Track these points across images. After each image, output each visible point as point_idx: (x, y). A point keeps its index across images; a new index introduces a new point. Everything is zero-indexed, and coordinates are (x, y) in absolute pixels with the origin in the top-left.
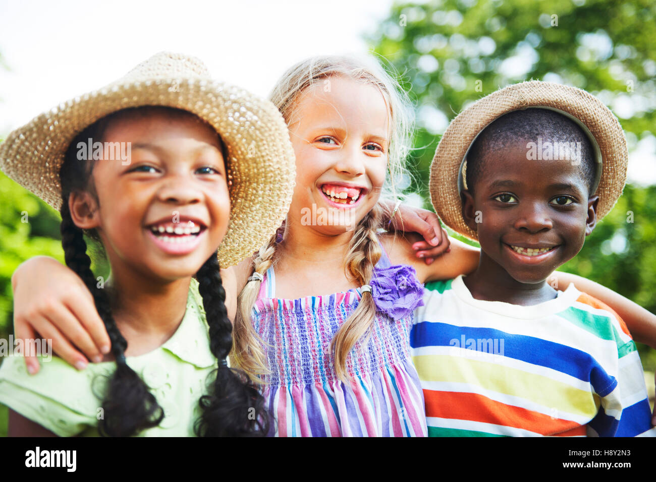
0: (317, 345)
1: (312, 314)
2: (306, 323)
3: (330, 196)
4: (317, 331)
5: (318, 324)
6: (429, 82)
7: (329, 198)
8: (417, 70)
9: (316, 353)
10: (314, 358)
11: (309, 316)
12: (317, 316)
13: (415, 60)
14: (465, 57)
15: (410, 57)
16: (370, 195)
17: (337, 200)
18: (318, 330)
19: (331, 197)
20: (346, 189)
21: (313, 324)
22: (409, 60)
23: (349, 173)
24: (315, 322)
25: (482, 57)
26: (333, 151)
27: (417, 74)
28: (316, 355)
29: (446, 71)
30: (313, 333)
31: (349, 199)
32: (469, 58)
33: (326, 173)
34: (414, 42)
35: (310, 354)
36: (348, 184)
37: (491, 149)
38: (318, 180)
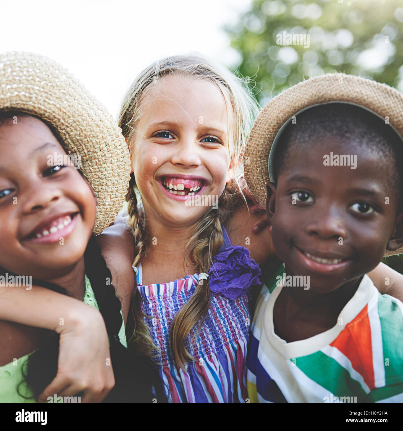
0: (164, 331)
1: (157, 302)
2: (152, 311)
3: (169, 188)
4: (162, 317)
5: (164, 311)
6: (289, 74)
7: (168, 190)
8: (277, 62)
9: (163, 339)
10: (161, 344)
11: (154, 304)
12: (163, 303)
13: (275, 52)
14: (324, 50)
15: (270, 49)
16: (212, 186)
17: (175, 193)
18: (164, 317)
19: (170, 190)
20: (183, 181)
21: (159, 311)
22: (269, 53)
23: (184, 165)
24: (161, 309)
25: (340, 49)
26: (170, 145)
27: (277, 66)
28: (163, 341)
29: (306, 63)
30: (159, 320)
31: (187, 191)
32: (327, 51)
33: (163, 166)
34: (274, 34)
35: (156, 340)
36: (184, 175)
37: (297, 141)
38: (155, 174)
